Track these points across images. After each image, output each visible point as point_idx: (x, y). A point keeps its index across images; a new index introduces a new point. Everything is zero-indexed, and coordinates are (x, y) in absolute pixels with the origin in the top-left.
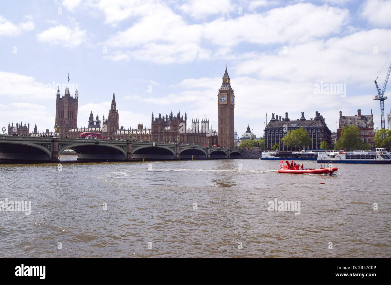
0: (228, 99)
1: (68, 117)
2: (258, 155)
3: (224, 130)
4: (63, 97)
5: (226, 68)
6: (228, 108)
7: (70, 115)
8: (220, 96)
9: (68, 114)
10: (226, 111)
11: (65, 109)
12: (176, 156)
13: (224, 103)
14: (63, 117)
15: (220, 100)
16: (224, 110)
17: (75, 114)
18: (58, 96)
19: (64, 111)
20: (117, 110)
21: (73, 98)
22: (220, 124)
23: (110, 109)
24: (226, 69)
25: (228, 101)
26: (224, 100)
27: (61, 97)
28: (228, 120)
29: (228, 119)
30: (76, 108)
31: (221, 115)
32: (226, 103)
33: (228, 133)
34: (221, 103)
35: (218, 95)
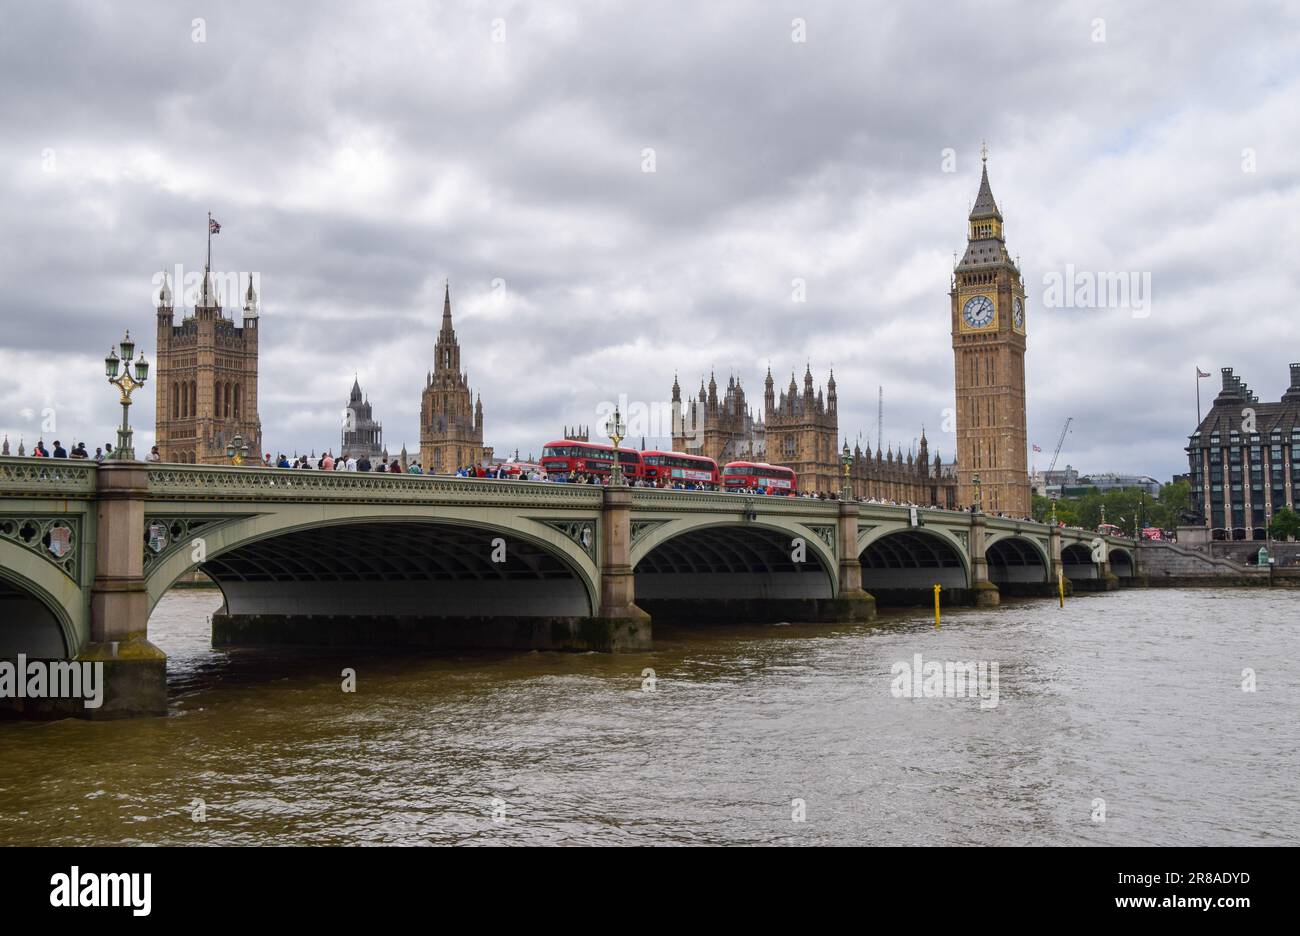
0: (999, 311)
1: (217, 413)
2: (1214, 564)
3: (984, 453)
4: (186, 322)
5: (985, 167)
6: (1002, 351)
7: (223, 403)
8: (963, 300)
9: (217, 398)
10: (991, 364)
11: (201, 375)
12: (974, 573)
13: (984, 329)
14: (194, 413)
15: (962, 318)
16: (983, 360)
17: (245, 396)
18: (165, 315)
19: (199, 383)
20: (462, 372)
21: (236, 326)
22: (966, 425)
23: (432, 371)
24: (985, 172)
25: (1001, 317)
26: (983, 316)
27: (177, 322)
28: (1004, 404)
29: (1002, 398)
30: (249, 369)
31: (968, 382)
32: (994, 326)
33: (1004, 464)
34: (967, 330)
35: (954, 295)
